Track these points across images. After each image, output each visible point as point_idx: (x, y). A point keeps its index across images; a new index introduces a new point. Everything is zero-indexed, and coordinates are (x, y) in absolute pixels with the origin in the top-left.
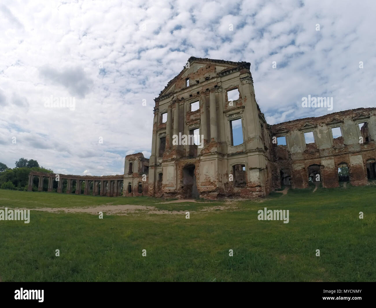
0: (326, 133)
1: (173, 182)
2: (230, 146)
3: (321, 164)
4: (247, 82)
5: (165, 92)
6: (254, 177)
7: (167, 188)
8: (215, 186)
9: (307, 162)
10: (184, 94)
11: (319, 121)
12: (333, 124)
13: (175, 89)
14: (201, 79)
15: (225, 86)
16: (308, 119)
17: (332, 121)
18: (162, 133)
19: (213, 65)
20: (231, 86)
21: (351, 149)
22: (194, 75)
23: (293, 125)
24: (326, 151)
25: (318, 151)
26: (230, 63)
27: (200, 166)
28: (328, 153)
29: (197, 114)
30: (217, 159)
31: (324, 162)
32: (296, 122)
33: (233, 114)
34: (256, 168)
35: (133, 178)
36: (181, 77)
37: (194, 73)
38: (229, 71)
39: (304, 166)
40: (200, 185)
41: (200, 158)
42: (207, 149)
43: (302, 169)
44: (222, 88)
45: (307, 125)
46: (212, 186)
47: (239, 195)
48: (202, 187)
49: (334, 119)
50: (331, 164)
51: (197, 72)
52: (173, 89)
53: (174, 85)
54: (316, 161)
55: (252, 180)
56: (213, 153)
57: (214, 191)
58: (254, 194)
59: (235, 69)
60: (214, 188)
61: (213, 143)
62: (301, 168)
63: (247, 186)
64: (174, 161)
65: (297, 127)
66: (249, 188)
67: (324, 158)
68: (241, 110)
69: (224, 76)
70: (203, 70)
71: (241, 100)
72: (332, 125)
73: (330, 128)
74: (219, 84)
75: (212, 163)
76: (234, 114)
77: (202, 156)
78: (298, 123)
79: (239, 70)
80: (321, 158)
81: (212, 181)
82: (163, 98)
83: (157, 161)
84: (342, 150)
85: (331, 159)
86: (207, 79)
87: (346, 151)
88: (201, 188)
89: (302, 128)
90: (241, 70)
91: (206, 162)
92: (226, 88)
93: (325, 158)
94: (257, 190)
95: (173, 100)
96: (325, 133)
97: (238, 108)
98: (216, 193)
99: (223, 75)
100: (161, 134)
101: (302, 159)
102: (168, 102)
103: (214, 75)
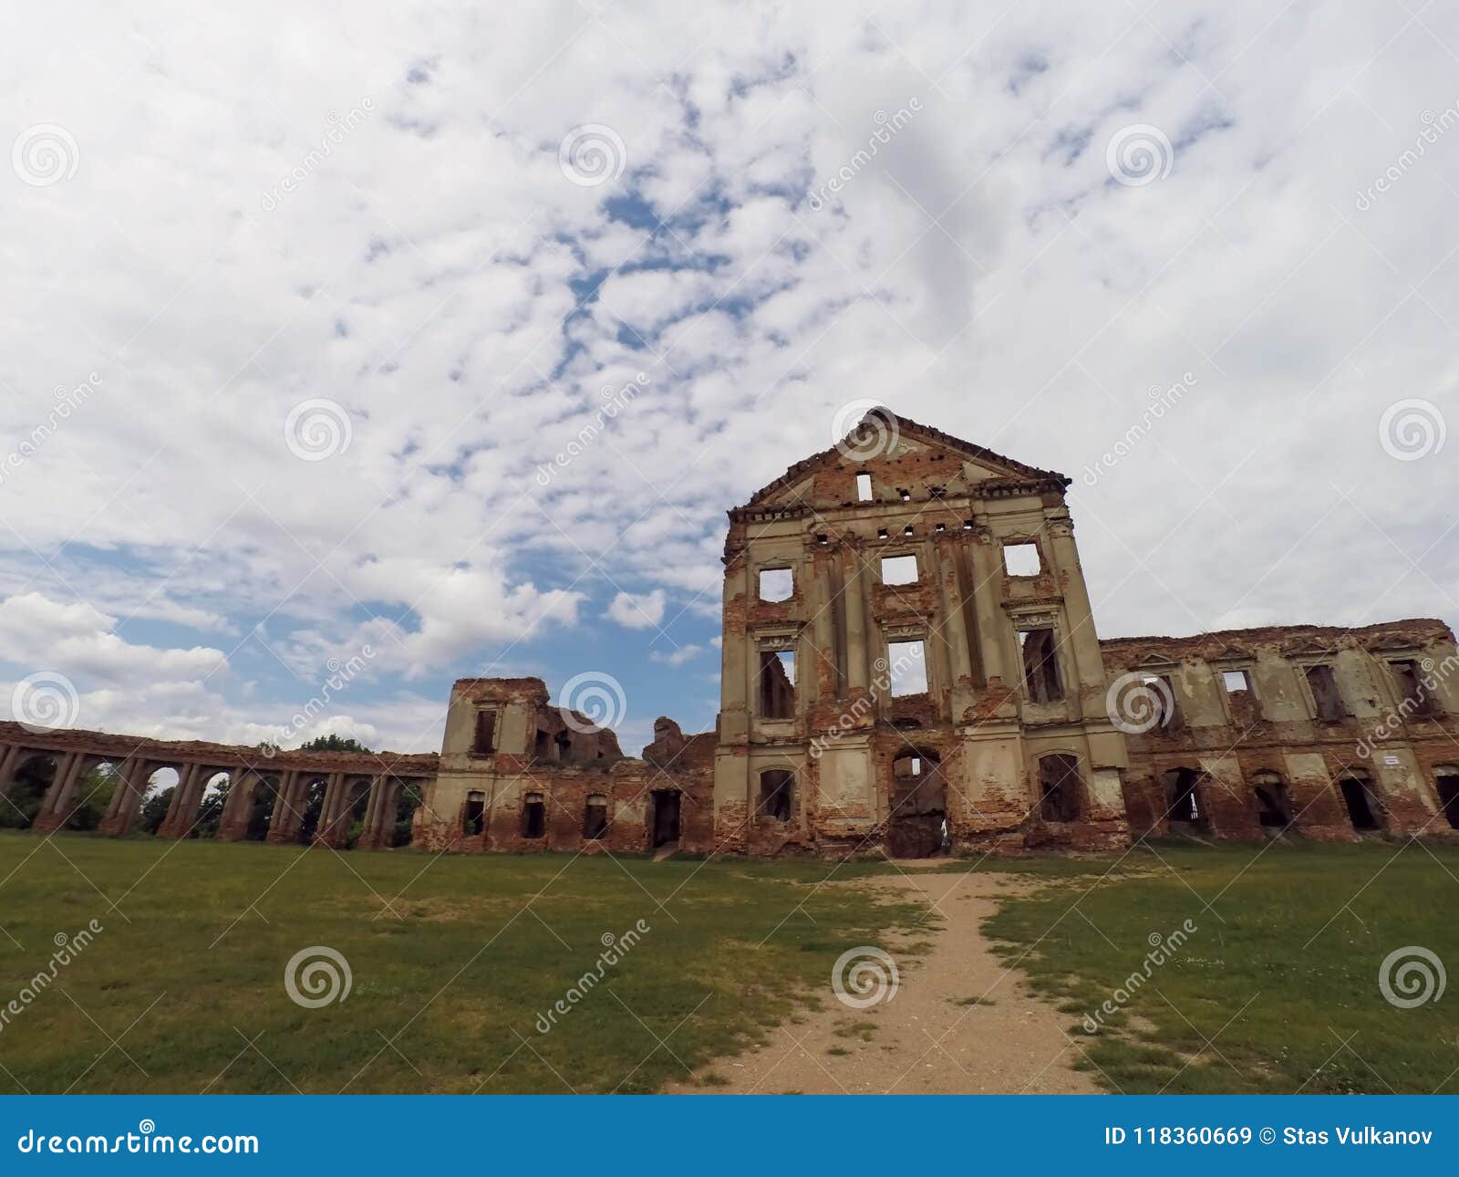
0: (1208, 684)
1: (864, 801)
2: (1026, 702)
3: (1200, 768)
4: (1064, 532)
5: (774, 495)
6: (1107, 792)
7: (840, 823)
8: (1021, 813)
9: (1159, 761)
10: (854, 522)
11: (1187, 651)
12: (1228, 661)
13: (814, 496)
14: (918, 487)
15: (1001, 528)
16: (1153, 640)
17: (1223, 655)
18: (774, 637)
19: (955, 455)
20: (1018, 533)
21: (1288, 736)
22: (888, 469)
23: (1110, 653)
24: (1213, 733)
25: (1189, 732)
26: (1012, 466)
27: (963, 754)
28: (1217, 739)
29: (911, 595)
30: (1018, 736)
31: (1210, 765)
32: (1119, 644)
33: (1029, 615)
34: (1114, 768)
35: (496, 773)
36: (836, 459)
37: (889, 463)
38: (1010, 489)
39: (1150, 771)
40: (969, 813)
41: (963, 731)
42: (983, 706)
43: (1145, 779)
44: (990, 533)
45: (1153, 657)
46: (1010, 814)
47: (1070, 843)
48: (975, 816)
49: (1231, 650)
50: (1230, 771)
51: (899, 462)
52: (805, 492)
53: (810, 482)
54: (1186, 760)
55: (1102, 800)
56: (1007, 720)
57: (1014, 830)
58: (1113, 839)
59: (1029, 487)
60: (1019, 821)
61: (1000, 691)
62: (1143, 777)
63: (1090, 815)
64: (867, 737)
65: (1123, 659)
66: (1095, 823)
67: (1208, 753)
68: (1055, 606)
69: (992, 498)
70: (918, 460)
71: (1049, 579)
72: (1227, 665)
73: (1220, 671)
74: (982, 521)
75: (1003, 747)
76: (1034, 614)
77: (970, 725)
78: (1123, 649)
79: (1040, 493)
80: (1198, 750)
81: (1008, 799)
82: (768, 517)
83: (755, 730)
84: (1259, 735)
85: (1228, 756)
86: (937, 494)
87: (1271, 740)
88: (972, 819)
89: (1141, 665)
90: (1046, 495)
91: (983, 744)
92: (1002, 535)
93: (1210, 752)
94: (1120, 829)
95: (813, 530)
96: (1202, 683)
97: (1048, 601)
98: (1019, 836)
99: (991, 494)
100: (766, 639)
101: (1144, 749)
102: (790, 535)
103: (962, 489)
